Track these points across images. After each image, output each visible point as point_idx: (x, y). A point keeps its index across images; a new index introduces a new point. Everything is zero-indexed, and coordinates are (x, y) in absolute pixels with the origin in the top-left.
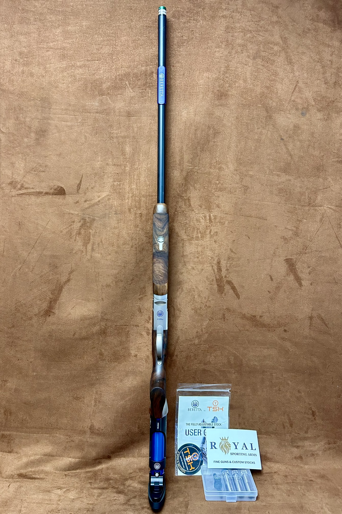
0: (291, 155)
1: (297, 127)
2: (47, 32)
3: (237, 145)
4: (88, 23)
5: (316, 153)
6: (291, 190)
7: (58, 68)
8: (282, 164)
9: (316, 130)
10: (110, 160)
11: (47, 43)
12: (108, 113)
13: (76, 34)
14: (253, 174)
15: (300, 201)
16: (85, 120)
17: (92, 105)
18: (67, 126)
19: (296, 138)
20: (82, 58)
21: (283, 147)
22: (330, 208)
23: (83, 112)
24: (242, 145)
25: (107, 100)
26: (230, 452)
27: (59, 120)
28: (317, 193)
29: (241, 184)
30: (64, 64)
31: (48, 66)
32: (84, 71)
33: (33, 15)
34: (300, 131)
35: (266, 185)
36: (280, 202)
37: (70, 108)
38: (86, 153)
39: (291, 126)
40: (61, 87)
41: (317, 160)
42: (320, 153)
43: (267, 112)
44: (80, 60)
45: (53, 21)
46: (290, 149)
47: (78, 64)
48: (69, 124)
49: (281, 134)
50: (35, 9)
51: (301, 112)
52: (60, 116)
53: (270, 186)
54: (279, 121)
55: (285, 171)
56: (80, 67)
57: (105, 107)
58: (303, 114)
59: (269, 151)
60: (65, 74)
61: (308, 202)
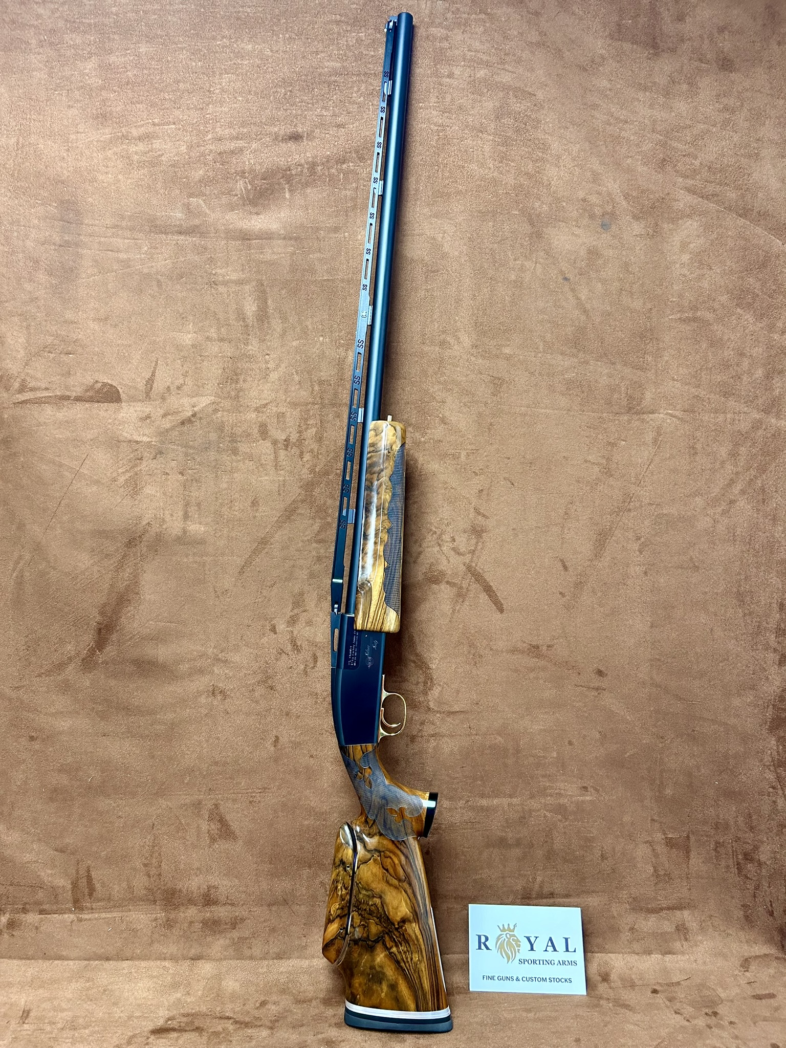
0: (585, 311)
1: (593, 253)
2: (66, 68)
3: (474, 295)
4: (151, 49)
5: (637, 304)
6: (590, 381)
7: (95, 143)
8: (569, 330)
9: (632, 258)
10: (213, 330)
11: (68, 90)
12: (203, 233)
13: (127, 71)
14: (512, 353)
15: (610, 403)
16: (157, 248)
17: (170, 217)
18: (119, 261)
19: (593, 275)
20: (143, 121)
21: (570, 295)
22: (671, 415)
23: (150, 231)
24: (484, 294)
25: (198, 206)
26: (519, 956)
27: (101, 249)
28: (644, 387)
29: (489, 375)
30: (106, 133)
31: (73, 137)
32: (148, 147)
33: (35, 34)
34: (600, 262)
35: (540, 374)
36: (571, 407)
37: (124, 224)
38: (161, 317)
39: (583, 253)
40: (101, 180)
41: (640, 319)
42: (644, 303)
43: (532, 223)
44: (139, 124)
45: (79, 46)
46: (583, 298)
47: (135, 132)
48: (123, 256)
49: (563, 269)
50: (40, 21)
51: (600, 221)
52: (102, 239)
53: (548, 375)
54: (558, 242)
55: (575, 343)
56: (140, 139)
57: (197, 222)
58: (605, 226)
59: (541, 304)
60: (109, 153)
61: (625, 405)
